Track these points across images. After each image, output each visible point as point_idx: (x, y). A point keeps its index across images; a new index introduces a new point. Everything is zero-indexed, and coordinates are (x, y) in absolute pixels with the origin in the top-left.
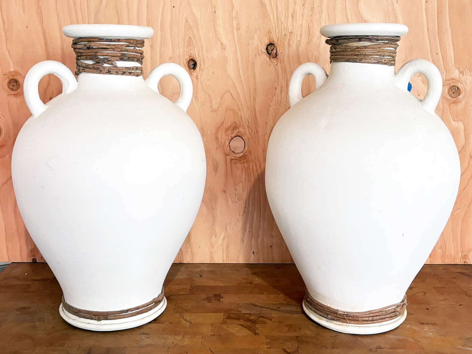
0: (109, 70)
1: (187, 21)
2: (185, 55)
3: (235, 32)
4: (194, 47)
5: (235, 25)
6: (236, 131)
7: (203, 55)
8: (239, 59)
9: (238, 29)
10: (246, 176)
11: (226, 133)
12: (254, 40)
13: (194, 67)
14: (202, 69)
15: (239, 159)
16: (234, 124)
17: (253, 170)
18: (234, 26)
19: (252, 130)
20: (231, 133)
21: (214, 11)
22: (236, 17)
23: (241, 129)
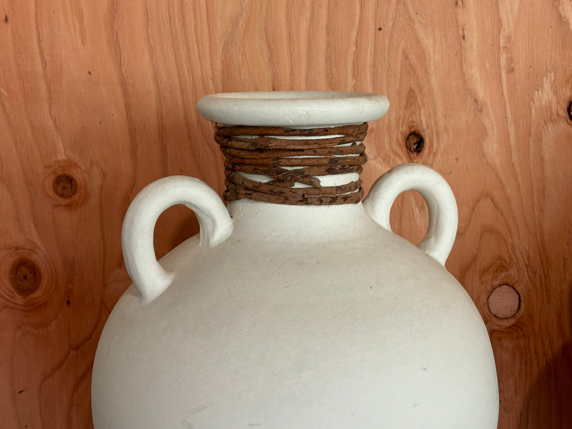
0: (303, 196)
1: (406, 57)
2: (401, 125)
3: (504, 76)
4: (420, 109)
5: (503, 61)
6: (503, 274)
7: (436, 124)
8: (510, 130)
9: (511, 71)
10: (521, 364)
11: (481, 278)
12: (542, 92)
13: (417, 148)
14: (434, 151)
15: (509, 330)
16: (499, 261)
17: (535, 352)
18: (502, 66)
19: (535, 273)
20: (492, 279)
21: (462, 37)
22: (507, 47)
23: (513, 272)
